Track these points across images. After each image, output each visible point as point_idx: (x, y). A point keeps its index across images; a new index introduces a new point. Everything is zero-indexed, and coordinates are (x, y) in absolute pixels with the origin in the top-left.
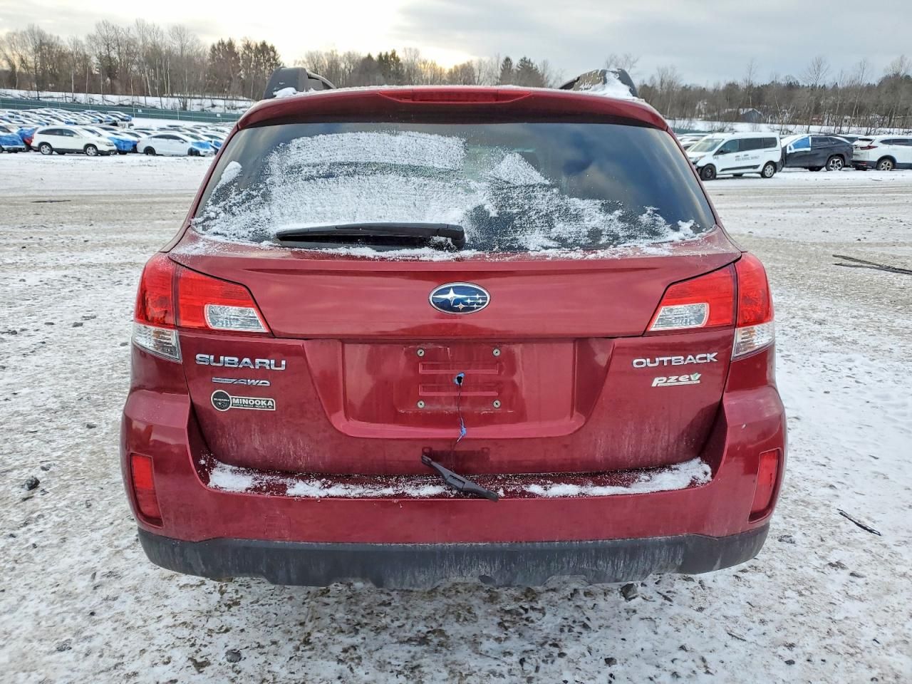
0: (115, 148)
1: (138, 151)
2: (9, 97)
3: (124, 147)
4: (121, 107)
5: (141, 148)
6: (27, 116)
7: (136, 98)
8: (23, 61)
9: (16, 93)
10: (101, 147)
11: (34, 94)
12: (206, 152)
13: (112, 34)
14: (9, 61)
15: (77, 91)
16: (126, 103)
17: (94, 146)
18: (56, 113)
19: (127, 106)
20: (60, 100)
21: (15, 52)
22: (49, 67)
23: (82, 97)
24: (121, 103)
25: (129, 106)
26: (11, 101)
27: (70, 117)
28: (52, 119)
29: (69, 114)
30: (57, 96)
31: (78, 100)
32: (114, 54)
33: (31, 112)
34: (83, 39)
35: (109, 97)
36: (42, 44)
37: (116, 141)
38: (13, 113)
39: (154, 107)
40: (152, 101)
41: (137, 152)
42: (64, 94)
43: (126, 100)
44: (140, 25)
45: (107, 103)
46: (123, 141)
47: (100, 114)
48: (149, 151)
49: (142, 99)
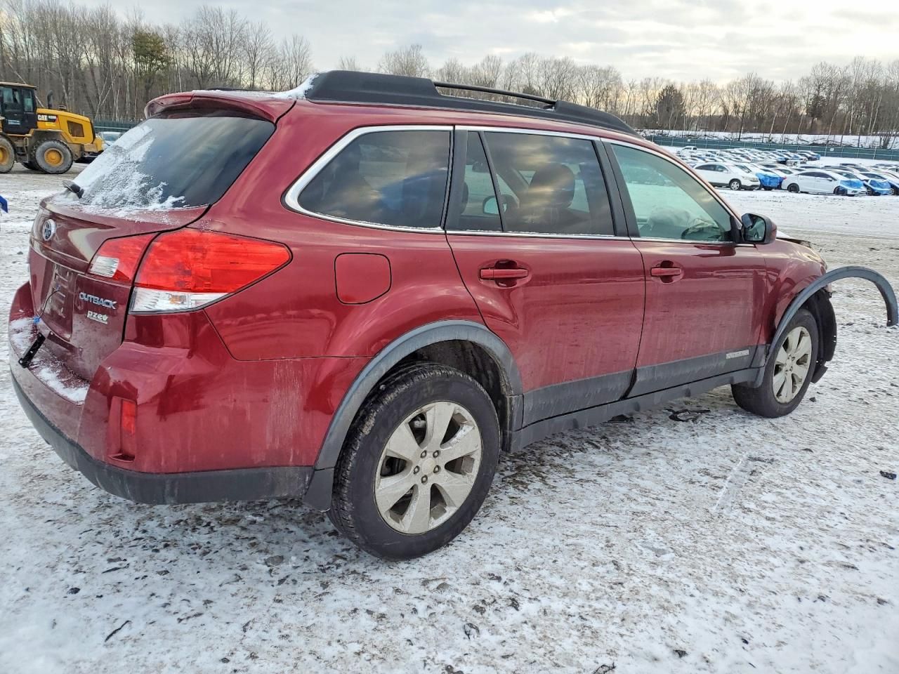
0: (759, 183)
1: (782, 187)
2: (715, 139)
3: (770, 183)
4: (814, 146)
5: (785, 184)
6: (721, 155)
7: (831, 137)
8: (736, 106)
9: (722, 135)
10: (745, 182)
11: (736, 135)
12: (855, 192)
13: (827, 75)
14: (725, 107)
15: (775, 131)
16: (820, 142)
17: (738, 181)
18: (748, 152)
19: (820, 145)
20: (757, 141)
21: (731, 99)
22: (758, 110)
23: (777, 137)
24: (815, 142)
25: (823, 144)
26: (714, 142)
27: (760, 155)
28: (741, 158)
29: (759, 153)
30: (756, 136)
31: (773, 140)
32: (823, 94)
33: (727, 152)
34: (795, 83)
35: (804, 137)
36: (756, 90)
37: (762, 177)
38: (711, 152)
39: (850, 146)
40: (849, 139)
41: (781, 189)
42: (762, 135)
43: (820, 139)
44: (857, 62)
45: (800, 142)
46: (770, 177)
47: (789, 153)
48: (793, 188)
49: (838, 138)
